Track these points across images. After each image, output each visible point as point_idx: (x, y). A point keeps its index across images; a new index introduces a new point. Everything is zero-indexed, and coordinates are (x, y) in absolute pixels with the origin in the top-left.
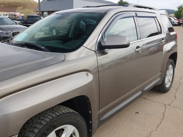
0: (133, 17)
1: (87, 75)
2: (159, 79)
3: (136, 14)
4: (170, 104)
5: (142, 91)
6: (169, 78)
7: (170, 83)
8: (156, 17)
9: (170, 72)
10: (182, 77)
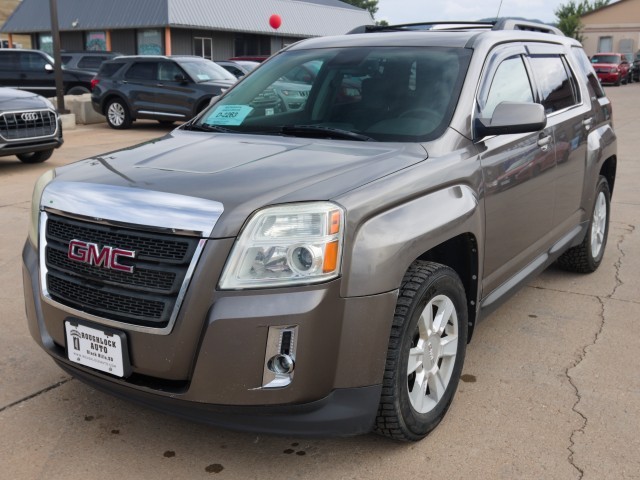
0: (521, 55)
1: (459, 194)
2: (577, 230)
3: (526, 47)
4: (610, 296)
5: (549, 254)
6: (598, 232)
7: (600, 246)
8: (563, 55)
9: (600, 212)
10: (622, 236)
